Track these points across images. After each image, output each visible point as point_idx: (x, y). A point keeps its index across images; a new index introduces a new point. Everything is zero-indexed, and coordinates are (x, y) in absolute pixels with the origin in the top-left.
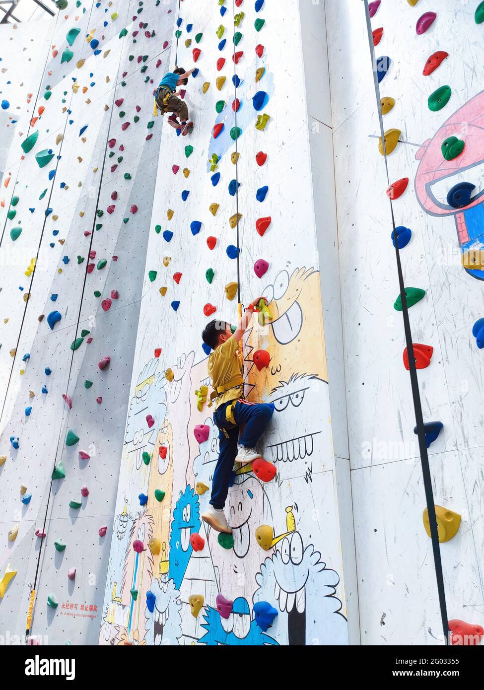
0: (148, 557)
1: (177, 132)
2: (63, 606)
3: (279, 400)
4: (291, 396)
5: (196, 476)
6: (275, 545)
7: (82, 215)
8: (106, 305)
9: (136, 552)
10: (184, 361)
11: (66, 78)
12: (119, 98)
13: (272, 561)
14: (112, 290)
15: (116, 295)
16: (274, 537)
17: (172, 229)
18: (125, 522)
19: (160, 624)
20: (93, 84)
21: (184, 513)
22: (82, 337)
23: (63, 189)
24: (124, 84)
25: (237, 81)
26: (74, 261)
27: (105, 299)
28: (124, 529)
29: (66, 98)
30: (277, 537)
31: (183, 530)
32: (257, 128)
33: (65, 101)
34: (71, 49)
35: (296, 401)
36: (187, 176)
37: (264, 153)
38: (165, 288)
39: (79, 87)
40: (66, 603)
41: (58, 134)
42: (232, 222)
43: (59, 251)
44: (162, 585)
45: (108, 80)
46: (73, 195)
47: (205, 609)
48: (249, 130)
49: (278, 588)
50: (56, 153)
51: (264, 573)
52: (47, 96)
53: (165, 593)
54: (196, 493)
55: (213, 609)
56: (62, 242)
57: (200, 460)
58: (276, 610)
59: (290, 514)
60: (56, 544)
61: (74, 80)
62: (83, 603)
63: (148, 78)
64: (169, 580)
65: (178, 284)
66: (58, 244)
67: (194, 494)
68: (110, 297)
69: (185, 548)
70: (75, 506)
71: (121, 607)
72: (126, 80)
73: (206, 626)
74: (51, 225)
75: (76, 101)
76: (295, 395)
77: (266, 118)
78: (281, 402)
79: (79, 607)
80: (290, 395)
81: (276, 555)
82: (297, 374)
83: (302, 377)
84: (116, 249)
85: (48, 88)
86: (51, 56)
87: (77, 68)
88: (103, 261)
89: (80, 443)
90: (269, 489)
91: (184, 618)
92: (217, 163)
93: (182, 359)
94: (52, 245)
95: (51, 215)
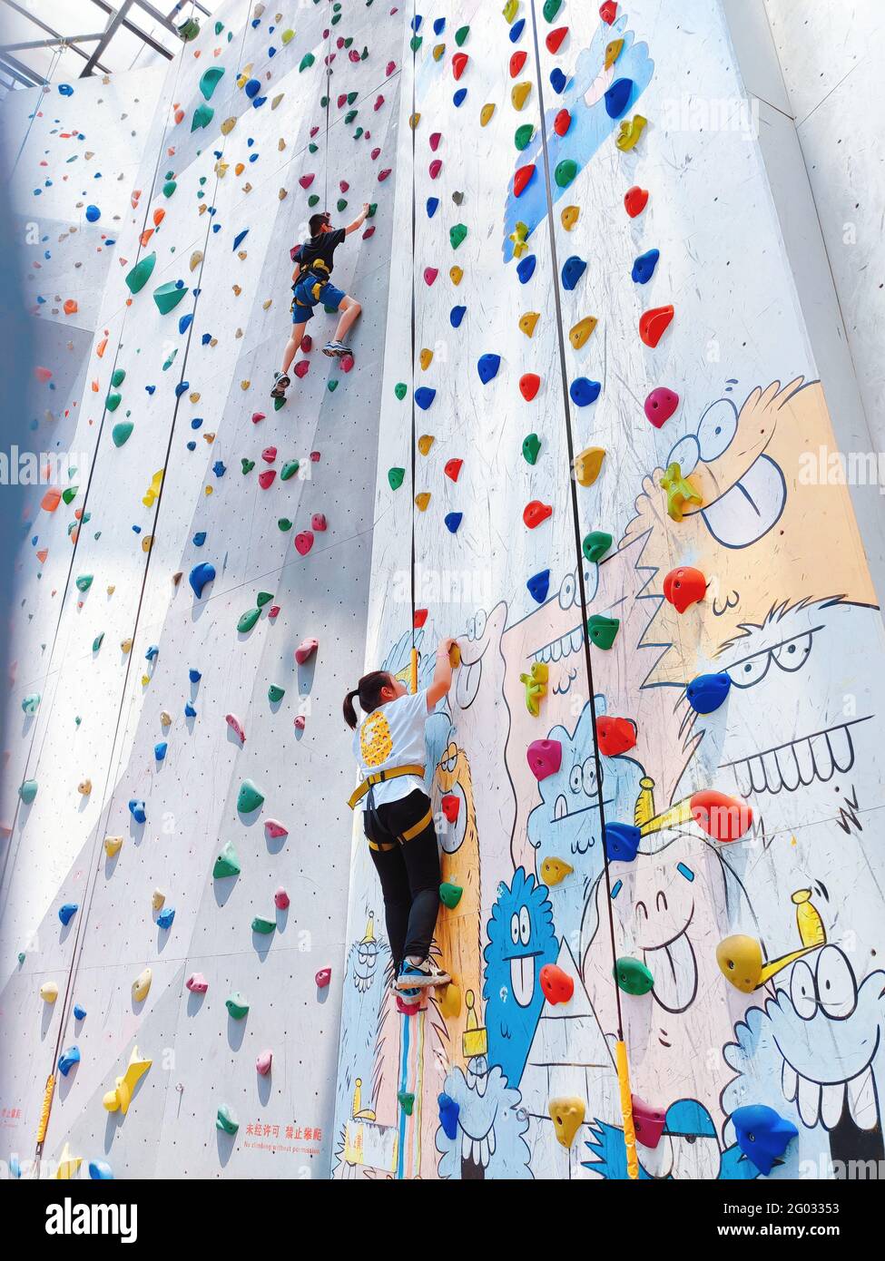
0: (434, 1025)
1: (428, 210)
2: (250, 1130)
3: (744, 665)
4: (775, 652)
5: (536, 847)
6: (771, 978)
7: (246, 386)
8: (304, 543)
9: (403, 1015)
10: (483, 625)
11: (201, 155)
12: (307, 173)
13: (767, 1014)
14: (313, 514)
15: (321, 524)
16: (764, 962)
17: (431, 384)
18: (371, 955)
19: (477, 1163)
20: (254, 158)
21: (515, 925)
22: (259, 606)
23: (208, 346)
24: (314, 149)
25: (559, 80)
26: (235, 469)
27: (301, 532)
28: (371, 971)
29: (204, 189)
30: (773, 962)
31: (515, 963)
32: (619, 148)
33: (203, 194)
34: (209, 105)
35: (789, 660)
36: (457, 282)
37: (643, 188)
38: (426, 494)
39: (228, 166)
40: (254, 1123)
41: (194, 251)
42: (577, 337)
43: (205, 457)
44: (471, 1080)
45: (282, 146)
46: (229, 351)
47: (590, 1129)
48: (599, 159)
49: (790, 1075)
50: (190, 285)
51: (747, 1043)
52: (169, 191)
53: (482, 1096)
54: (542, 882)
55: (611, 1127)
56: (210, 438)
57: (546, 813)
58: (793, 1126)
59: (805, 908)
60: (230, 1004)
61: (219, 155)
62: (291, 1123)
63: (360, 130)
64: (490, 1069)
65: (455, 480)
66: (202, 443)
67: (536, 885)
68: (309, 528)
69: (524, 997)
70: (264, 930)
71: (377, 1130)
72: (317, 141)
73: (598, 1166)
74: (188, 411)
75: (224, 193)
76: (786, 647)
77: (641, 123)
78: (748, 668)
79: (283, 1132)
80: (770, 650)
81: (776, 1001)
82: (787, 602)
83: (801, 608)
84: (317, 439)
85: (170, 176)
86: (173, 123)
87: (222, 136)
88: (292, 464)
89: (265, 806)
90: (737, 857)
91: (537, 1151)
92: (525, 240)
93: (478, 621)
94: (192, 446)
95: (186, 395)
